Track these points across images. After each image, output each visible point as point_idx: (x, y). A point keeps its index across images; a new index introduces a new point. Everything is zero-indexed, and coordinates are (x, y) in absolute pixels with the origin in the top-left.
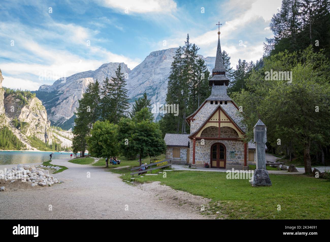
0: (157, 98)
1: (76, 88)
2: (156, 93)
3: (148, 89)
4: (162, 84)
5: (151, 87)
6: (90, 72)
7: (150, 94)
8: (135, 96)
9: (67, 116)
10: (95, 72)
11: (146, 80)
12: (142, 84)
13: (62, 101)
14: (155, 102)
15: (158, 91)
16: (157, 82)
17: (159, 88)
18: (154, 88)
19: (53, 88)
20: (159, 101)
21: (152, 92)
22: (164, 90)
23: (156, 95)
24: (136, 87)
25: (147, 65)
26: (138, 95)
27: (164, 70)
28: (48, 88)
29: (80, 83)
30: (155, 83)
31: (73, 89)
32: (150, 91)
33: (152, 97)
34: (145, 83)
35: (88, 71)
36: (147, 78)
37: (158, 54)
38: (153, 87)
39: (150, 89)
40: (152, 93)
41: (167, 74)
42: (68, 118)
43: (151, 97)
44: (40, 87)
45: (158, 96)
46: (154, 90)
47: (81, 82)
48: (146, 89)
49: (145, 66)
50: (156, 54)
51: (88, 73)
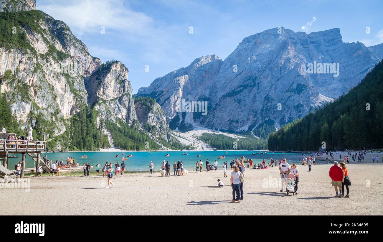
0: (258, 89)
1: (174, 87)
2: (257, 83)
3: (247, 80)
4: (262, 73)
5: (250, 78)
6: (183, 69)
7: (250, 85)
8: (235, 89)
9: (171, 116)
10: (187, 68)
11: (242, 70)
12: (239, 75)
13: (165, 102)
14: (257, 93)
15: (258, 81)
16: (255, 71)
17: (260, 78)
18: (253, 78)
19: (151, 90)
20: (261, 91)
21: (252, 82)
22: (265, 79)
23: (257, 85)
24: (232, 79)
25: (240, 53)
26: (237, 88)
27: (262, 56)
28: (146, 89)
29: (178, 82)
30: (253, 72)
31: (172, 89)
32: (249, 82)
33: (253, 88)
34: (242, 74)
35: (180, 68)
36: (243, 68)
37: (252, 39)
38: (251, 77)
39: (249, 79)
40: (252, 84)
41: (265, 61)
42: (173, 117)
43: (251, 88)
44: (139, 90)
45: (259, 86)
46: (254, 80)
47: (179, 80)
48: (245, 80)
49: (238, 55)
50: (249, 39)
51: (181, 70)
